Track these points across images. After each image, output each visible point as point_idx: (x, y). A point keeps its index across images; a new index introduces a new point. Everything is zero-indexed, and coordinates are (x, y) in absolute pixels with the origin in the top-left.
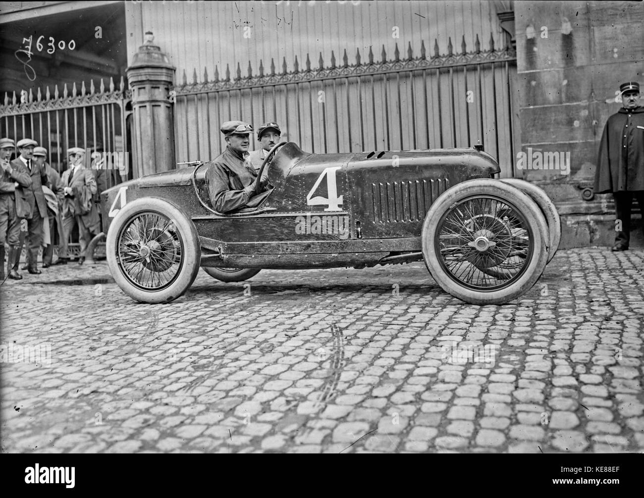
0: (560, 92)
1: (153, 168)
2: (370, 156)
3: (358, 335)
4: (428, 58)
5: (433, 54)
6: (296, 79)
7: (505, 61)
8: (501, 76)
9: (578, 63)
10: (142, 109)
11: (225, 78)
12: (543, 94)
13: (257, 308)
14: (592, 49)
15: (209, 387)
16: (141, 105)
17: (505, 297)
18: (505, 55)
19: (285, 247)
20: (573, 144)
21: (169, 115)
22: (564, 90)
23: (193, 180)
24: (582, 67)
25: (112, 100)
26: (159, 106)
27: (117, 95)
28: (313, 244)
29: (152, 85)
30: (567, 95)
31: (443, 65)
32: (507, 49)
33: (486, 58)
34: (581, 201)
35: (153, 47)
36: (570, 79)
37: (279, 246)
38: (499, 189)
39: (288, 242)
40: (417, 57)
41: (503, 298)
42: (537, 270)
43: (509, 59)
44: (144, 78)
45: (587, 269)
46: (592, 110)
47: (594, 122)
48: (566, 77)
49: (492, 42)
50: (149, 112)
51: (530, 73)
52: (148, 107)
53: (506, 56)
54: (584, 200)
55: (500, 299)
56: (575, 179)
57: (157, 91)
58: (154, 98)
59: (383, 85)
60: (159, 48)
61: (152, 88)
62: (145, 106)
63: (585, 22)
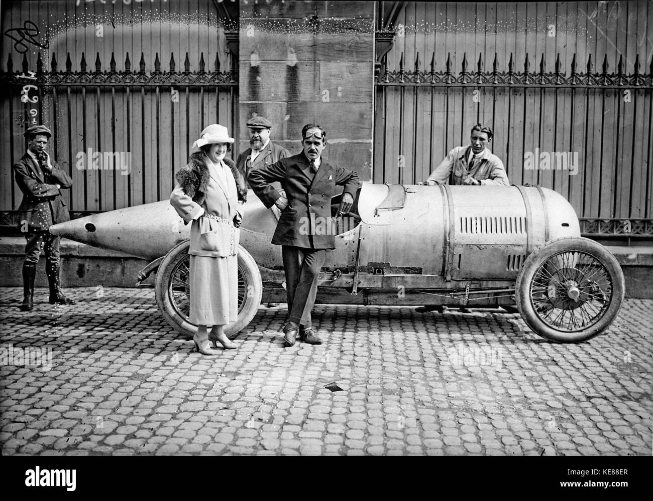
0: (282, 127)
7: (231, 86)
9: (302, 98)
18: (230, 79)
22: (285, 126)
24: (305, 102)
30: (288, 131)
32: (233, 73)
33: (210, 80)
36: (293, 114)
40: (135, 71)
43: (234, 84)
48: (288, 112)
51: (252, 104)
53: (232, 81)
63: (311, 56)
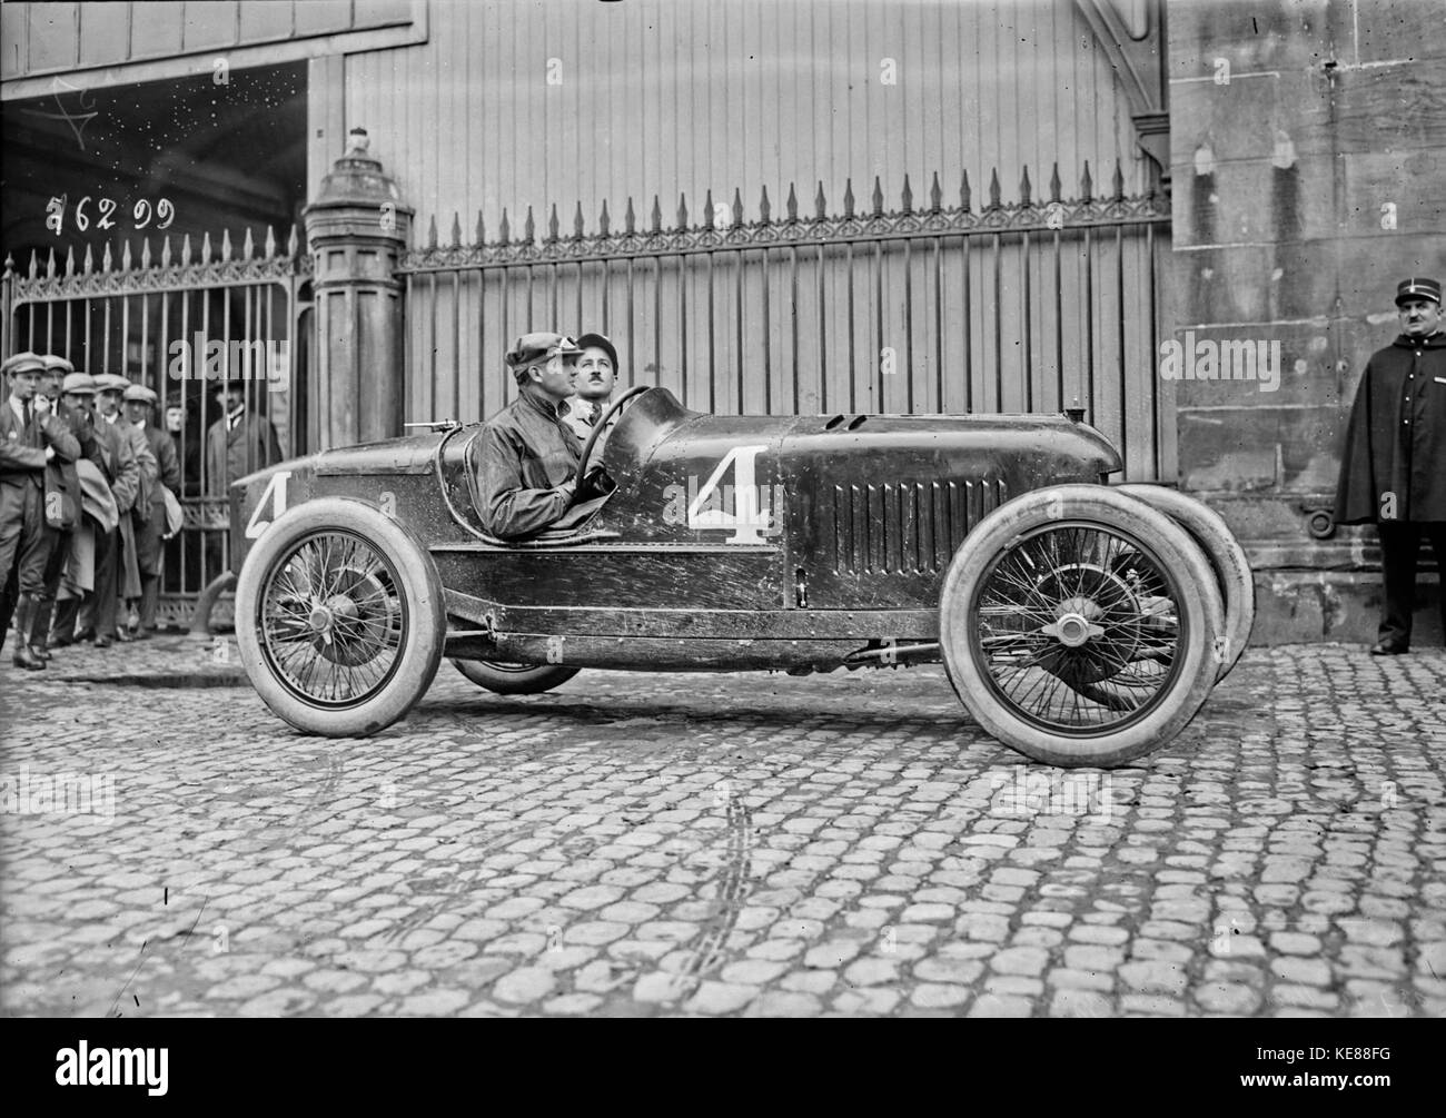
0: (1266, 293)
1: (352, 431)
2: (833, 424)
3: (786, 826)
4: (976, 210)
5: (987, 202)
6: (681, 245)
7: (1147, 223)
8: (1136, 255)
9: (1308, 232)
10: (334, 299)
11: (522, 237)
12: (1226, 298)
13: (566, 754)
14: (1340, 205)
15: (442, 931)
16: (334, 289)
17: (1121, 750)
18: (1146, 208)
19: (635, 619)
20: (1292, 411)
21: (395, 314)
22: (1274, 291)
23: (438, 462)
24: (1315, 242)
25: (269, 277)
26: (374, 293)
27: (280, 265)
28: (698, 615)
29: (359, 248)
30: (1280, 303)
31: (1008, 225)
32: (1152, 196)
33: (1104, 213)
34: (1307, 540)
35: (367, 162)
36: (1290, 267)
37: (622, 617)
38: (1116, 508)
39: (643, 610)
40: (951, 208)
41: (1115, 753)
42: (1195, 692)
43: (1154, 219)
44: (342, 231)
45: (1311, 693)
46: (1335, 338)
47: (1340, 365)
48: (1280, 262)
49: (1119, 179)
50: (349, 307)
51: (1201, 252)
52: (348, 296)
53: (1150, 212)
54: (1312, 536)
55: (1109, 755)
56: (1294, 490)
57: (369, 261)
58: (362, 276)
59: (874, 267)
60: (378, 166)
61: (360, 252)
62: (342, 293)
63: (1325, 144)
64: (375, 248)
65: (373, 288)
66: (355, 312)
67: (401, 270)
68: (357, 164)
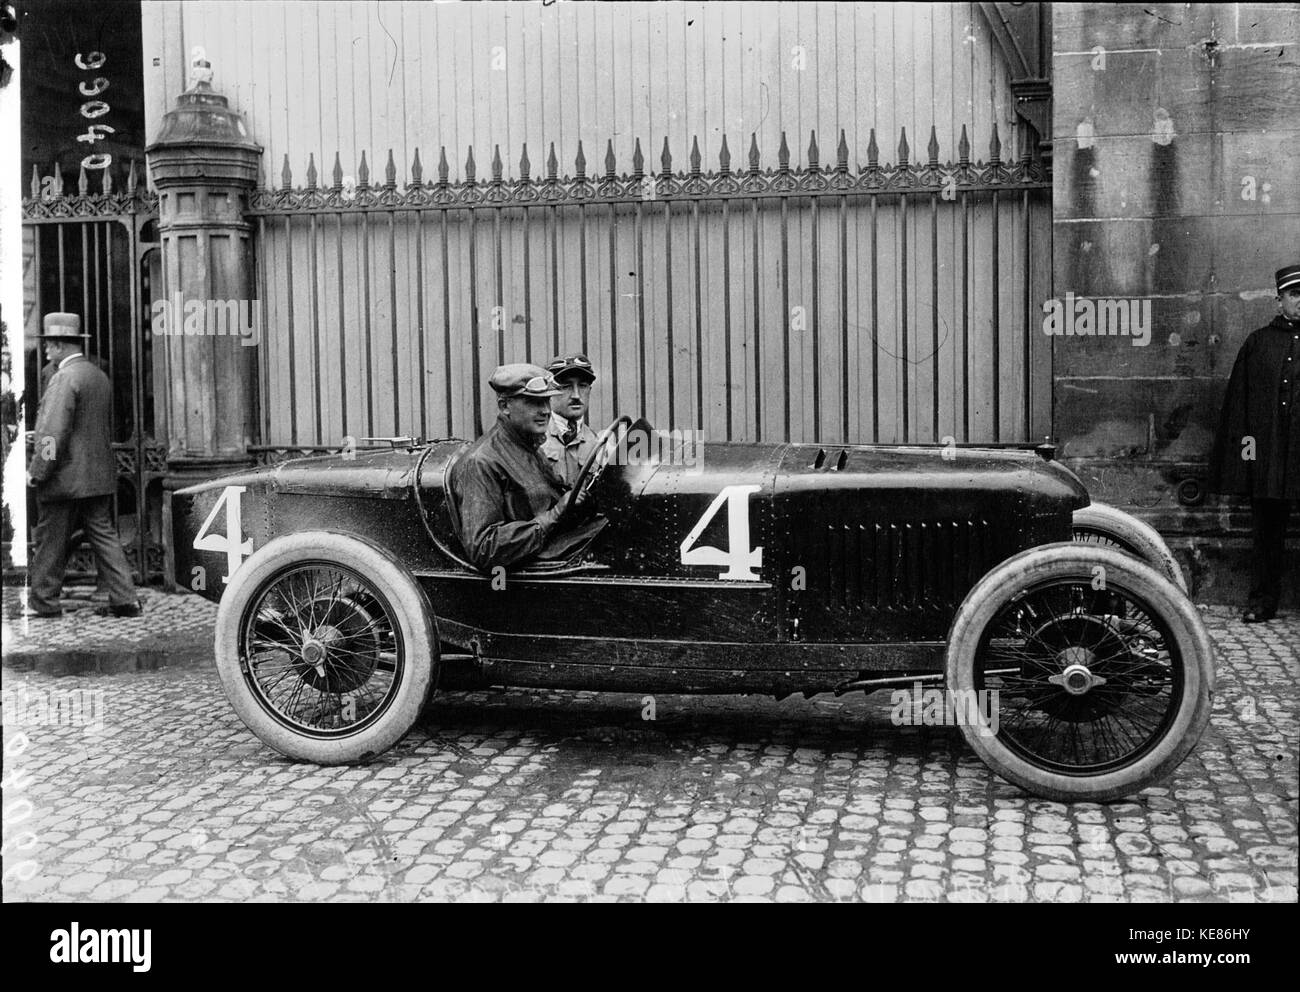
0: (1144, 268)
1: (208, 380)
5: (864, 162)
6: (551, 197)
7: (1023, 189)
8: (1010, 226)
9: (1185, 210)
10: (185, 241)
11: (383, 182)
12: (1105, 271)
14: (1217, 183)
16: (184, 233)
18: (1023, 174)
19: (628, 649)
20: (1165, 382)
21: (246, 256)
22: (1151, 265)
23: (416, 489)
24: (1193, 219)
25: (106, 215)
26: (227, 237)
27: (119, 202)
28: (691, 647)
29: (209, 190)
30: (1156, 278)
32: (1028, 163)
33: (981, 179)
34: (1177, 506)
35: (213, 98)
36: (1166, 242)
37: (613, 646)
39: (635, 640)
40: (827, 168)
43: (1031, 186)
44: (192, 173)
46: (1209, 312)
47: (1213, 338)
48: (1159, 237)
49: (995, 145)
50: (202, 252)
51: (1080, 224)
52: (200, 241)
53: (1026, 179)
54: (1181, 502)
56: (1166, 458)
57: (220, 203)
58: (213, 219)
60: (225, 100)
61: (211, 194)
62: (195, 237)
64: (227, 190)
65: (226, 232)
66: (208, 257)
67: (253, 212)
68: (203, 100)
